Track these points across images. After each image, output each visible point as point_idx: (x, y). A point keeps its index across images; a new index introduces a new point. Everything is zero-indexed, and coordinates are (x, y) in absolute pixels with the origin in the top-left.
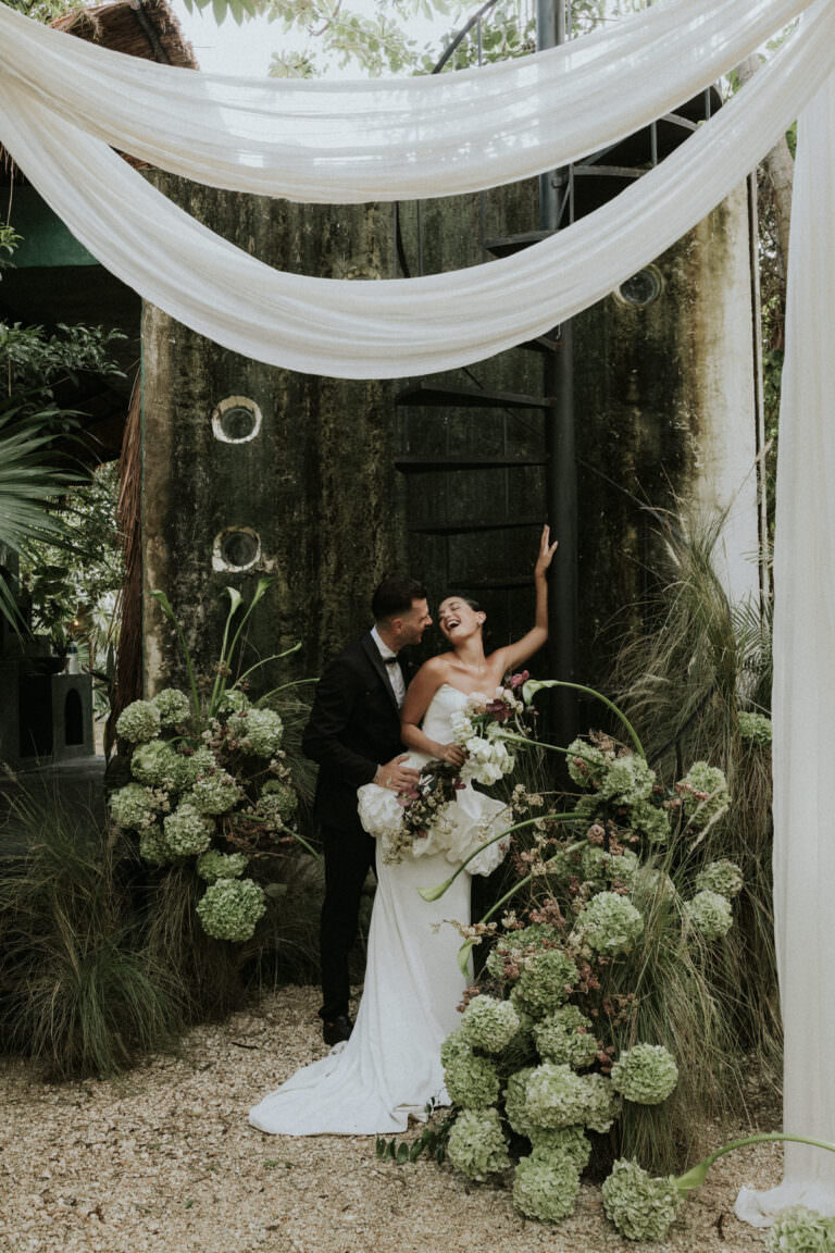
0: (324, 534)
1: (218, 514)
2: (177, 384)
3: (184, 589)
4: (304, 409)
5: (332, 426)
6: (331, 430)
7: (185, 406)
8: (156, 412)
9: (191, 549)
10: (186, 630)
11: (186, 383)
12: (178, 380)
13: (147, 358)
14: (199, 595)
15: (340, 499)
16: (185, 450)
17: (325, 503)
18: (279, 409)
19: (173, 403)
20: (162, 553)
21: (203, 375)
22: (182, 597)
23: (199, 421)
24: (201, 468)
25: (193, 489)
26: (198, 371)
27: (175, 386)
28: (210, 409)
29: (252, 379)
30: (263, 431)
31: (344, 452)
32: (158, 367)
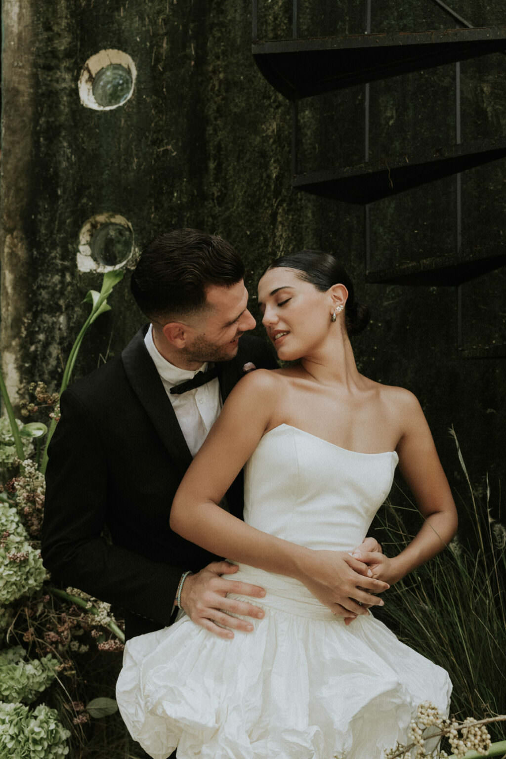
0: (210, 219)
1: (84, 200)
2: (40, 42)
3: (44, 294)
4: (188, 57)
5: (221, 76)
6: (220, 82)
7: (48, 68)
8: (15, 78)
9: (54, 246)
10: (46, 345)
11: (50, 40)
12: (40, 37)
13: (8, 13)
14: (61, 302)
15: (231, 172)
16: (48, 122)
17: (211, 179)
18: (158, 60)
19: (35, 65)
20: (21, 252)
21: (70, 28)
22: (43, 304)
23: (64, 85)
24: (65, 144)
25: (56, 173)
26: (64, 23)
27: (37, 45)
28: (77, 68)
29: (125, 25)
30: (138, 92)
31: (236, 110)
32: (19, 23)
